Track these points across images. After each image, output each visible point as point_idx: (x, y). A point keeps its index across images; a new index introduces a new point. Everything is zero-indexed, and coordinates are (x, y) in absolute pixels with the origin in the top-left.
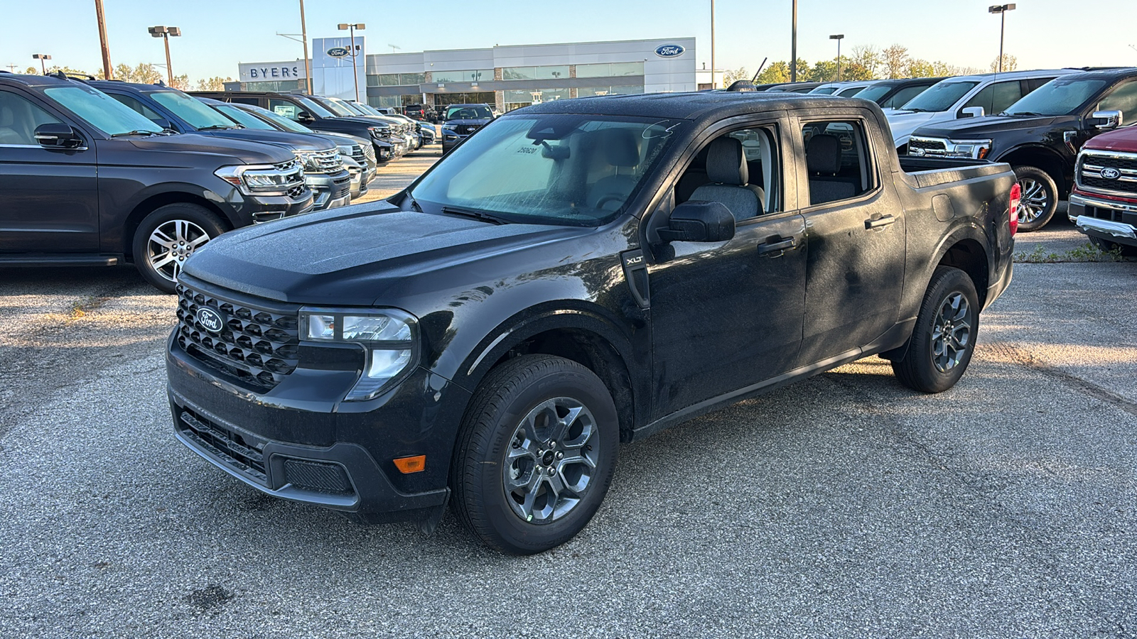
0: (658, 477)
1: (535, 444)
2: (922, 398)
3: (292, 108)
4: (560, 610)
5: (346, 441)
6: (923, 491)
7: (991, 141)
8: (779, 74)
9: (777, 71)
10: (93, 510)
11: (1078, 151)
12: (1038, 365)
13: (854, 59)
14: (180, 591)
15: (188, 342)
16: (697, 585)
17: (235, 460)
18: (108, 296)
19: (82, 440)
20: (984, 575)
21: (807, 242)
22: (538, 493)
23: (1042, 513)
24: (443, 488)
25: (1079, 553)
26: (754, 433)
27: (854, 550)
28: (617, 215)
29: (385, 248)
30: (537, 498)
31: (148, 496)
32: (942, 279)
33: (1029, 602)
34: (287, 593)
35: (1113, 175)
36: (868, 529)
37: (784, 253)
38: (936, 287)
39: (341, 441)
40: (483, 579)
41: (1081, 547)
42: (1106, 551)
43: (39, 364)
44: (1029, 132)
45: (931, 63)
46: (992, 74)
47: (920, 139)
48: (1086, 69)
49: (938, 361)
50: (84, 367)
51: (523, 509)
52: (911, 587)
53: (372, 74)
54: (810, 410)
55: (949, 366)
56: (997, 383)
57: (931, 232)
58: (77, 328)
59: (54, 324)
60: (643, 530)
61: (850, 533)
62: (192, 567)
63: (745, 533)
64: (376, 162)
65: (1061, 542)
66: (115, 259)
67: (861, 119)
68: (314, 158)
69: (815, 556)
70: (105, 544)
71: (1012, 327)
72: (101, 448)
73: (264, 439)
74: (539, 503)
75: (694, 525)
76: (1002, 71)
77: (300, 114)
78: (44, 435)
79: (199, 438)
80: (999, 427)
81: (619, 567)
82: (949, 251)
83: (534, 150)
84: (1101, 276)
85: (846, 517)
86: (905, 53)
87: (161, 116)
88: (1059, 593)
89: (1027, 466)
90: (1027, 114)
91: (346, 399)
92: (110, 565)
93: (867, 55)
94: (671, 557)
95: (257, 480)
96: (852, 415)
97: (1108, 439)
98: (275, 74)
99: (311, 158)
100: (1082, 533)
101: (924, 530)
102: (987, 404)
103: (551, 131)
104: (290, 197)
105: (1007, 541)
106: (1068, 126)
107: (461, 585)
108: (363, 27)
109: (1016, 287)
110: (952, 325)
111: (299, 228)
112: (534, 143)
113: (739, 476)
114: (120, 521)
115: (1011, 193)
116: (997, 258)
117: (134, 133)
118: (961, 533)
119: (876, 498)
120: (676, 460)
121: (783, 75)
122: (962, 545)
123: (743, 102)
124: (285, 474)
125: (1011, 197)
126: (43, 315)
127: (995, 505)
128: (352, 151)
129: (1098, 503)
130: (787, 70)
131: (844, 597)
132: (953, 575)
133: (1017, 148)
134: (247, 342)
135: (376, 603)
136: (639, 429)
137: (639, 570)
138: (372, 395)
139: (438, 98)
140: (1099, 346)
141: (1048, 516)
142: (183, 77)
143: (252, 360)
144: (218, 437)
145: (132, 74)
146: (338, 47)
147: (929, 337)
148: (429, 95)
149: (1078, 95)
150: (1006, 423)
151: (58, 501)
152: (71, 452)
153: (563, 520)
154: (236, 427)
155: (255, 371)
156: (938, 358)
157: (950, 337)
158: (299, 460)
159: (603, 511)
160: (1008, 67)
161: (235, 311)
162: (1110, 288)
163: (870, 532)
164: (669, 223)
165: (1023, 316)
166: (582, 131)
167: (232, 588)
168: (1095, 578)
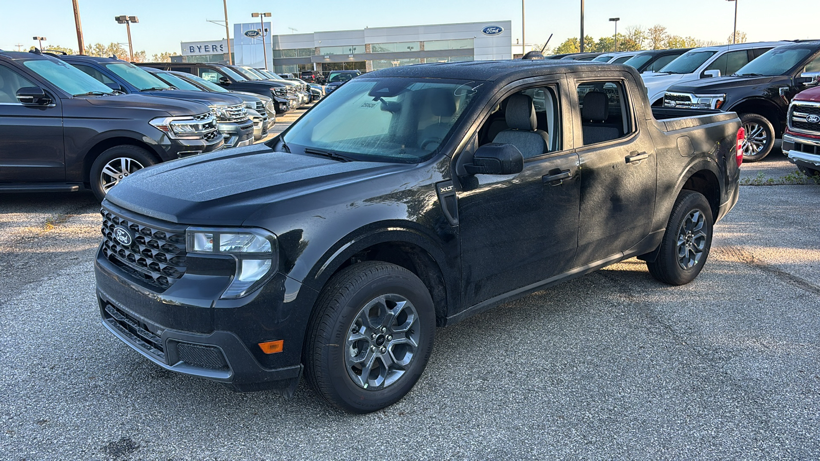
0: (468, 352)
1: (369, 329)
2: (670, 289)
3: (215, 75)
4: (386, 458)
5: (222, 330)
6: (668, 362)
7: (725, 95)
8: (573, 47)
9: (571, 45)
10: (42, 378)
11: (790, 103)
12: (757, 263)
13: (627, 36)
14: (99, 443)
15: (109, 252)
16: (492, 437)
17: (143, 342)
18: (73, 214)
19: (40, 324)
20: (713, 429)
21: (580, 173)
22: (373, 366)
23: (758, 380)
24: (297, 365)
25: (786, 411)
26: (542, 317)
27: (614, 409)
28: (434, 154)
29: (254, 181)
30: (372, 371)
31: (84, 368)
32: (685, 200)
33: (747, 451)
34: (180, 444)
35: (815, 120)
36: (625, 393)
37: (563, 182)
38: (680, 206)
39: (218, 329)
40: (330, 433)
41: (788, 406)
42: (807, 410)
43: (16, 265)
44: (754, 88)
45: (684, 38)
46: (726, 46)
47: (672, 94)
48: (796, 41)
49: (681, 261)
50: (49, 268)
51: (360, 380)
52: (656, 439)
53: (277, 49)
54: (585, 299)
55: (690, 265)
56: (726, 277)
57: (676, 165)
58: (47, 238)
59: (31, 235)
60: (454, 394)
61: (611, 396)
62: (111, 424)
63: (531, 396)
64: (275, 113)
65: (772, 402)
66: (77, 187)
67: (623, 80)
68: (226, 111)
69: (584, 414)
70: (47, 405)
71: (739, 234)
72: (53, 330)
73: (162, 327)
74: (374, 374)
75: (493, 389)
76: (736, 43)
77: (221, 79)
78: (12, 320)
79: (118, 325)
80: (727, 312)
81: (434, 423)
82: (690, 178)
83: (374, 105)
84: (806, 195)
85: (609, 382)
86: (664, 31)
87: (114, 82)
88: (770, 443)
89: (748, 342)
90: (752, 75)
91: (222, 297)
92: (49, 422)
93: (636, 32)
94: (474, 415)
95: (158, 357)
96: (616, 303)
97: (809, 320)
98: (207, 50)
99: (224, 111)
100: (789, 395)
101: (667, 393)
102: (718, 294)
103: (386, 90)
104: (206, 140)
105: (731, 401)
106: (783, 83)
107: (313, 438)
108: (269, 15)
109: (743, 204)
110: (692, 234)
111: (194, 166)
112: (374, 100)
113: (529, 350)
114: (61, 387)
115: (737, 135)
116: (727, 183)
117: (90, 94)
118: (696, 395)
119: (632, 368)
120: (482, 338)
121: (576, 48)
122: (696, 405)
123: (532, 67)
124: (178, 354)
125: (737, 137)
126: (24, 228)
127: (722, 372)
128: (256, 106)
129: (801, 372)
130: (578, 44)
131: (604, 447)
132: (688, 429)
133: (744, 100)
134: (149, 254)
135: (247, 452)
136: (451, 317)
137: (449, 425)
138: (243, 294)
139: (325, 67)
140: (804, 248)
141: (763, 382)
142: (142, 53)
143: (154, 267)
144: (131, 324)
145: (105, 50)
146: (252, 30)
147: (675, 243)
148: (318, 64)
149: (790, 61)
150: (733, 308)
151: (16, 371)
152: (31, 333)
153: (393, 387)
154: (142, 318)
155: (155, 275)
156: (682, 259)
157: (691, 244)
158: (188, 344)
159: (425, 378)
160: (740, 40)
161: (140, 229)
162: (813, 204)
163: (626, 394)
164: (473, 160)
165: (747, 226)
166: (410, 90)
167: (139, 440)
168: (797, 431)
